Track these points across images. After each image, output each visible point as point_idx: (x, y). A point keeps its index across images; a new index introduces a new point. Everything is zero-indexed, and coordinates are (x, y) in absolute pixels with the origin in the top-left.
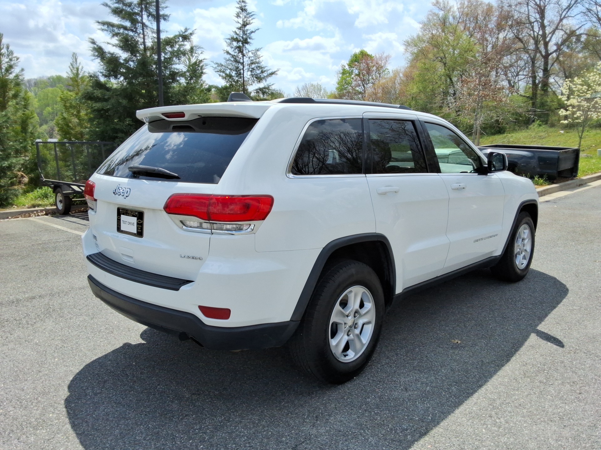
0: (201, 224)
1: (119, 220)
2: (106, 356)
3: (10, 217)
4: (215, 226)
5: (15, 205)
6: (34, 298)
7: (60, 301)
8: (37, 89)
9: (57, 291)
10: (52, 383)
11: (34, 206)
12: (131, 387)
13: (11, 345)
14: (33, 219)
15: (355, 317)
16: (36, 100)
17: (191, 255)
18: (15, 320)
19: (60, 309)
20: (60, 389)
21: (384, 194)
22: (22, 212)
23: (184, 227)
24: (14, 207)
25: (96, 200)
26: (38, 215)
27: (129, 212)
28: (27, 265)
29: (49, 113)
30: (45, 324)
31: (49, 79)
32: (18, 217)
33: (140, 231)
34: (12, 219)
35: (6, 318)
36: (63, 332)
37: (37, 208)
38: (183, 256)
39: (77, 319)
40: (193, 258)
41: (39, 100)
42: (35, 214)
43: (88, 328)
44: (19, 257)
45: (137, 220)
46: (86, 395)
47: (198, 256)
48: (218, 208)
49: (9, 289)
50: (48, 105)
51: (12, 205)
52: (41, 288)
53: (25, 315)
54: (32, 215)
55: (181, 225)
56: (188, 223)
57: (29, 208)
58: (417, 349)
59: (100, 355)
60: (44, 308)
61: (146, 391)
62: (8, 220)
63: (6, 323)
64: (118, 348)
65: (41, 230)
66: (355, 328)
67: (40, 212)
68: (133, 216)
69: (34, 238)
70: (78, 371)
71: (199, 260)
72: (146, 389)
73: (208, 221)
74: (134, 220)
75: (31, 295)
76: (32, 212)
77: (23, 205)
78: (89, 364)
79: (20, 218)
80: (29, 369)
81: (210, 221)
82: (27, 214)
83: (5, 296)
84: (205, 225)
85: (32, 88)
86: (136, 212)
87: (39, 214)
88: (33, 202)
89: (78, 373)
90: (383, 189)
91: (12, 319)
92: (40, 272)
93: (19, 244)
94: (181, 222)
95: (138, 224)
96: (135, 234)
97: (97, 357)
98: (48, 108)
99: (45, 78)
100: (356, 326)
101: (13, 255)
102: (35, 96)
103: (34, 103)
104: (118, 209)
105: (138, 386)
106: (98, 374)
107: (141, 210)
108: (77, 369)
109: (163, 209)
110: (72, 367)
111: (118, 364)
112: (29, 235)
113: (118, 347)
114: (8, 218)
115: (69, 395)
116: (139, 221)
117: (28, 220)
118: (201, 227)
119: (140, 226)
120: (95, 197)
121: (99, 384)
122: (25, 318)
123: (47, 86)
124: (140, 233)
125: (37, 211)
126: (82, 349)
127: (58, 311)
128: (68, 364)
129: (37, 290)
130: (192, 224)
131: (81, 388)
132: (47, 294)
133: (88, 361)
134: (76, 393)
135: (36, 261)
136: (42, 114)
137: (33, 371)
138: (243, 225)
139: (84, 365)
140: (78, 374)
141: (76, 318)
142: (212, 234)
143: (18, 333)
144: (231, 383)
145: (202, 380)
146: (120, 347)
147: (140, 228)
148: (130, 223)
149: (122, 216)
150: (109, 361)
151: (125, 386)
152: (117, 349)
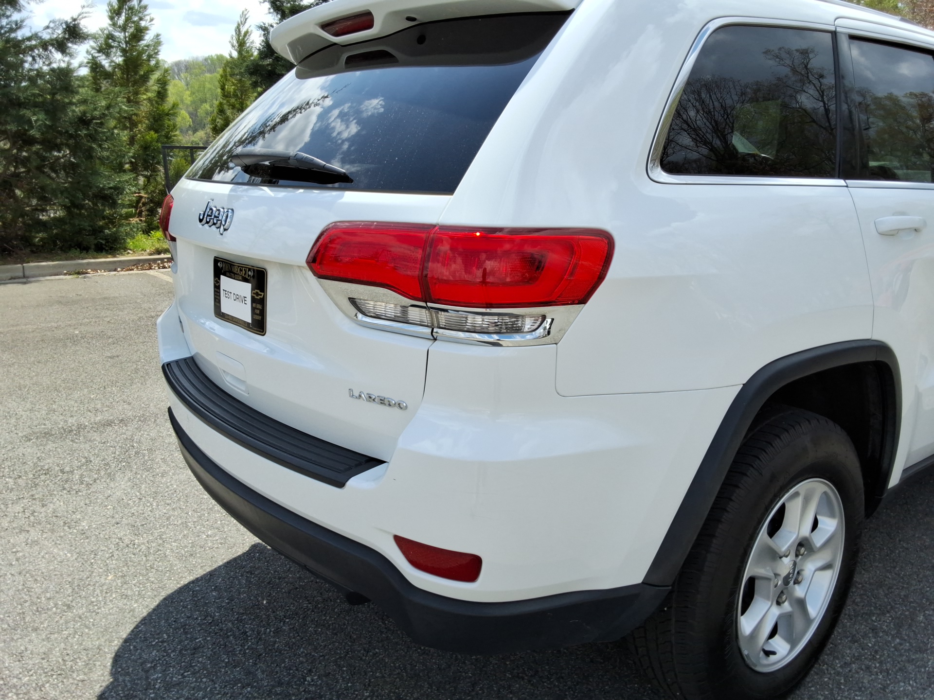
0: (404, 309)
1: (217, 287)
2: (211, 574)
3: (119, 269)
4: (442, 316)
5: (130, 250)
6: (109, 423)
7: (153, 434)
8: (189, 76)
9: (155, 410)
10: (88, 644)
11: (159, 252)
12: (248, 673)
13: (34, 534)
14: (154, 273)
15: (797, 556)
16: (188, 93)
17: (375, 394)
18: (62, 471)
19: (150, 450)
20: (98, 663)
21: (891, 235)
22: (139, 261)
23: (360, 316)
24: (129, 253)
25: (173, 239)
26: (164, 267)
27: (235, 270)
28: (118, 356)
29: (207, 114)
30: (112, 485)
31: (206, 60)
32: (133, 270)
33: (259, 318)
34: (123, 273)
35: (46, 467)
36: (141, 507)
37: (162, 256)
38: (356, 394)
39: (175, 477)
40: (382, 401)
41: (193, 93)
42: (159, 264)
43: (190, 500)
44: (110, 340)
45: (252, 290)
46: (148, 686)
47: (395, 399)
48: (454, 266)
49: (73, 402)
50: (204, 101)
51: (125, 249)
52: (129, 404)
53: (84, 460)
54: (154, 266)
55: (352, 310)
56: (370, 305)
57: (151, 254)
58: (921, 618)
59: (199, 573)
60: (121, 447)
61: (278, 690)
62: (115, 273)
63: (43, 477)
64: (239, 556)
65: (161, 291)
66: (797, 582)
67: (167, 262)
68: (245, 280)
69: (145, 306)
70: (145, 614)
71: (396, 410)
72: (280, 684)
73: (423, 304)
74: (245, 289)
75: (107, 416)
76: (155, 260)
77: (142, 250)
78: (173, 594)
79: (135, 271)
80: (49, 599)
81: (430, 304)
82: (147, 264)
83: (61, 417)
84: (415, 314)
85: (182, 75)
86: (249, 270)
87: (166, 265)
88: (157, 245)
89: (144, 619)
90: (890, 222)
91: (57, 468)
92: (136, 371)
93: (118, 316)
94: (352, 301)
95: (253, 300)
96: (248, 323)
97: (191, 578)
98: (205, 104)
99: (201, 59)
100: (800, 579)
101: (102, 335)
102: (186, 87)
103: (185, 97)
104: (216, 261)
105: (263, 672)
106: (184, 626)
107: (261, 265)
108: (143, 608)
109: (306, 265)
110: (136, 601)
111: (231, 599)
112: (139, 301)
113: (240, 552)
114: (115, 270)
115: (112, 683)
116: (257, 294)
117: (146, 275)
118: (403, 319)
119: (259, 306)
120: (172, 230)
121: (184, 655)
122: (79, 467)
123: (203, 72)
124: (259, 325)
125: (162, 260)
126: (168, 551)
127: (144, 455)
128: (129, 593)
129: (120, 408)
130: (380, 308)
131: (142, 664)
132: (135, 417)
133: (172, 586)
134: (127, 678)
135: (136, 349)
136: (196, 115)
137: (56, 605)
138: (523, 316)
139: (161, 598)
140: (144, 621)
141: (174, 474)
142: (435, 339)
143: (58, 504)
144: (474, 685)
145: (409, 667)
146: (244, 554)
147: (258, 312)
148: (237, 298)
149: (222, 277)
150: (215, 590)
151: (235, 667)
152: (235, 559)
